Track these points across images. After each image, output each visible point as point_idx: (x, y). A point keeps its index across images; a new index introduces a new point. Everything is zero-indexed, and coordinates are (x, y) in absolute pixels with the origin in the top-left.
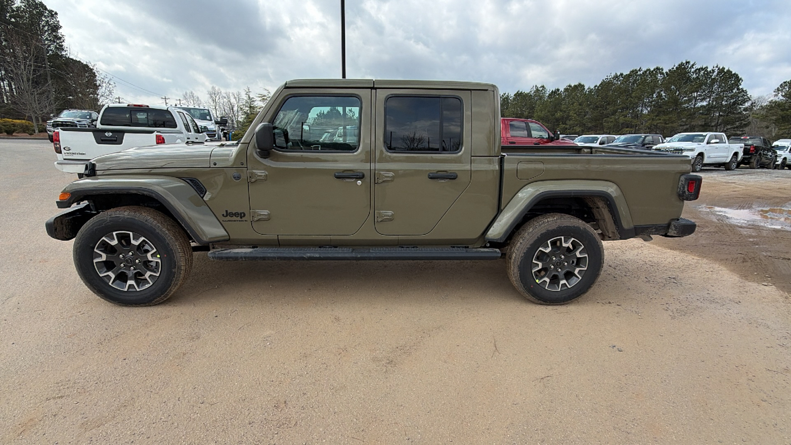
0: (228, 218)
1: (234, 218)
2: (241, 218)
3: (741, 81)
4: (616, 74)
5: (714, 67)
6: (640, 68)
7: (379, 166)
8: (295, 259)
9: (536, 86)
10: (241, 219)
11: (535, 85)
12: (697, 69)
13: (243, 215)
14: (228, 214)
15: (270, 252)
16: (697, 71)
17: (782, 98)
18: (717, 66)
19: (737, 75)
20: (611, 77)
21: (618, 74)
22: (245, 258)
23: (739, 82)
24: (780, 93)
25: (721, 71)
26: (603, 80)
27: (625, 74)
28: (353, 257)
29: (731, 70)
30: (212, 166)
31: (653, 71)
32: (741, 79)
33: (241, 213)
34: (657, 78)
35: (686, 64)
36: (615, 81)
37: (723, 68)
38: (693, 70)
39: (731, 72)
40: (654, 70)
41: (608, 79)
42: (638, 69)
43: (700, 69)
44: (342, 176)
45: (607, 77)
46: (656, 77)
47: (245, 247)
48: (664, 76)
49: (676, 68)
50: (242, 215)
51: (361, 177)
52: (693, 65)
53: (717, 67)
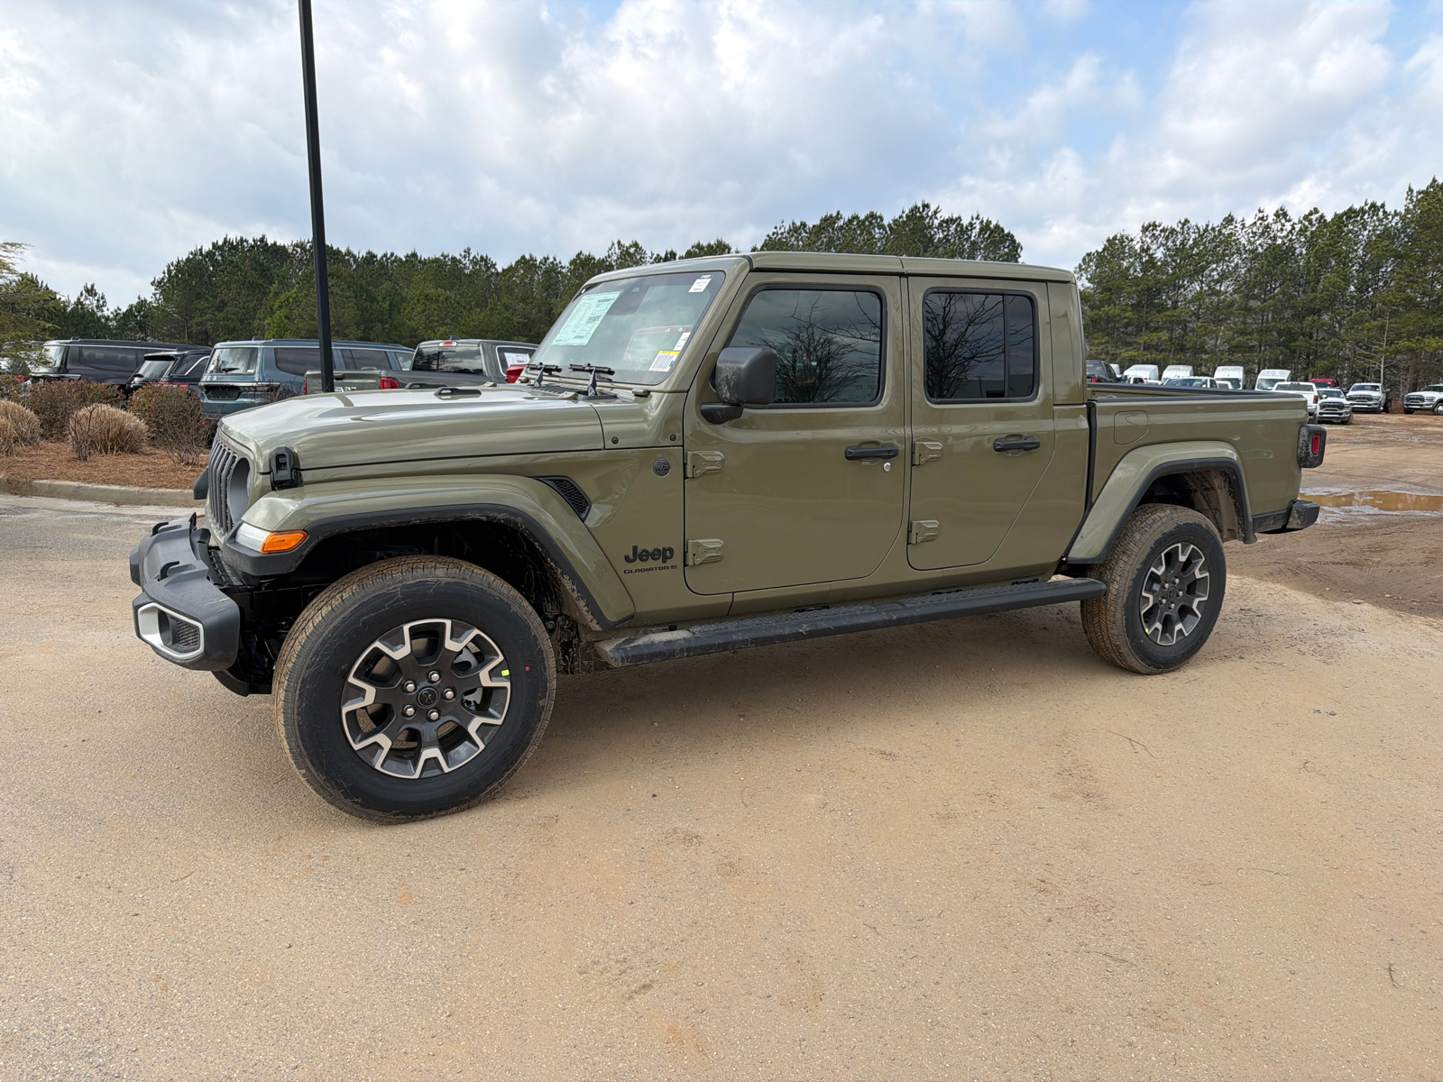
0: (638, 564)
1: (650, 563)
2: (664, 561)
3: (1019, 250)
4: (793, 224)
5: (972, 219)
6: (838, 213)
7: (919, 430)
8: (782, 638)
9: (619, 242)
10: (664, 565)
11: (616, 242)
12: (943, 221)
13: (668, 553)
14: (639, 555)
15: (735, 631)
16: (945, 225)
17: (1088, 284)
18: (978, 216)
19: (1012, 236)
20: (782, 230)
21: (798, 224)
22: (689, 650)
23: (1017, 251)
24: (1085, 275)
25: (986, 227)
26: (768, 236)
27: (810, 225)
28: (885, 621)
29: (1001, 226)
30: (609, 444)
31: (864, 221)
32: (1019, 245)
33: (665, 550)
34: (874, 238)
35: (924, 210)
36: (793, 239)
37: (989, 222)
38: (936, 222)
39: (1003, 230)
40: (867, 218)
41: (777, 233)
42: (834, 215)
43: (947, 220)
44: (861, 454)
45: (775, 231)
46: (871, 234)
47: (654, 629)
48: (886, 232)
49: (907, 216)
50: (664, 554)
51: (890, 454)
52: (936, 212)
53: (977, 218)
